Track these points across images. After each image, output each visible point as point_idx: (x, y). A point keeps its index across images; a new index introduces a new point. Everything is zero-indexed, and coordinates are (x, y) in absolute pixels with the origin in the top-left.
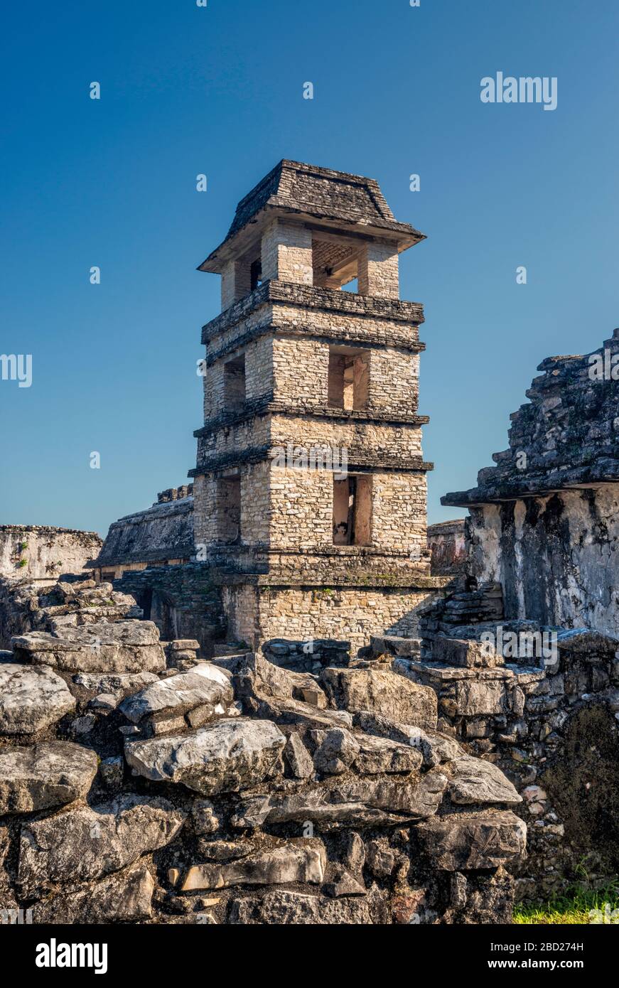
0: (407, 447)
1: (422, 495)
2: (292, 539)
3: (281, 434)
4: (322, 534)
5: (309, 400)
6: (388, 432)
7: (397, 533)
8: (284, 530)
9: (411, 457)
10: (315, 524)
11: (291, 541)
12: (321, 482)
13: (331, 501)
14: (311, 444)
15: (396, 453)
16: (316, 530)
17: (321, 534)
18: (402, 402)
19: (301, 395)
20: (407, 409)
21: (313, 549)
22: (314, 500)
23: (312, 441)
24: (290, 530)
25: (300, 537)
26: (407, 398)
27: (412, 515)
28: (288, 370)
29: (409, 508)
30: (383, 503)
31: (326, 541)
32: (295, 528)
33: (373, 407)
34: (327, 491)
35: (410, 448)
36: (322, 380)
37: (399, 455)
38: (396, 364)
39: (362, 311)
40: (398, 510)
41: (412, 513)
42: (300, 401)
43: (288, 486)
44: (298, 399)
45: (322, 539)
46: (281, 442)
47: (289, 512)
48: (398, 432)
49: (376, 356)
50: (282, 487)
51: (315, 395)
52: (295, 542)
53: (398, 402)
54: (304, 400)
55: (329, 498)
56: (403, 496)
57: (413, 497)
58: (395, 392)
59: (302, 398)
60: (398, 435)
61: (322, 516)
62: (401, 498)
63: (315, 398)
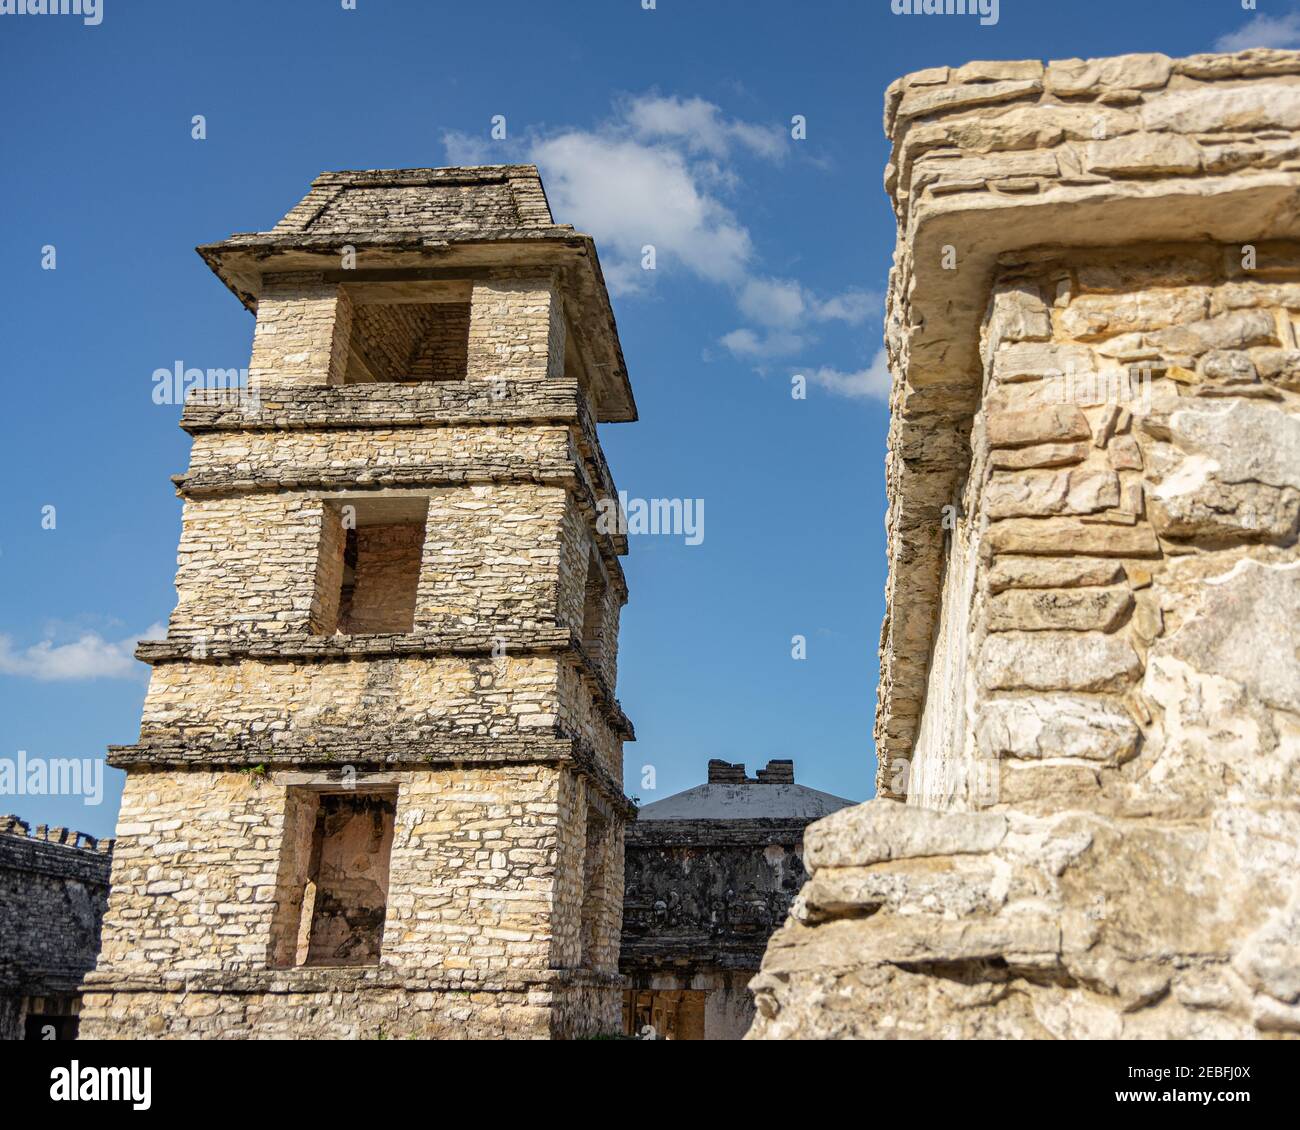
0: (508, 708)
1: (539, 824)
2: (155, 956)
3: (169, 707)
4: (239, 939)
5: (261, 625)
6: (458, 675)
7: (457, 928)
8: (136, 934)
9: (520, 733)
10: (225, 916)
11: (152, 961)
12: (249, 810)
13: (275, 855)
14: (243, 723)
15: (475, 727)
16: (224, 930)
17: (233, 940)
18: (507, 603)
19: (241, 617)
20: (523, 618)
21: (203, 978)
22: (225, 856)
23: (244, 716)
24: (149, 933)
25: (175, 950)
26: (524, 593)
27: (507, 878)
28: (212, 567)
29: (498, 860)
30: (421, 853)
31: (244, 958)
32: (168, 927)
33: (422, 623)
34: (263, 831)
35: (515, 709)
36: (296, 577)
37: (482, 729)
38: (493, 519)
39: (406, 416)
40: (463, 867)
41: (505, 873)
42: (234, 631)
43: (158, 826)
44: (228, 627)
45: (235, 950)
46: (168, 726)
47: (152, 889)
48: (486, 674)
49: (440, 508)
50: (146, 829)
51: (275, 613)
52: (160, 962)
53: (495, 605)
54: (247, 627)
55: (267, 849)
56: (482, 831)
57: (512, 833)
58: (489, 583)
59: (242, 622)
60: (486, 681)
61: (243, 894)
62: (474, 835)
63: (274, 619)
